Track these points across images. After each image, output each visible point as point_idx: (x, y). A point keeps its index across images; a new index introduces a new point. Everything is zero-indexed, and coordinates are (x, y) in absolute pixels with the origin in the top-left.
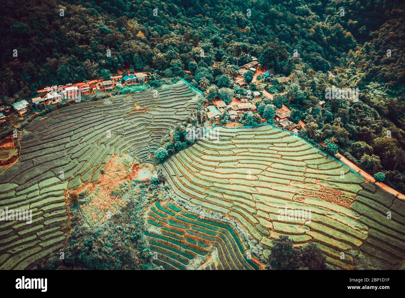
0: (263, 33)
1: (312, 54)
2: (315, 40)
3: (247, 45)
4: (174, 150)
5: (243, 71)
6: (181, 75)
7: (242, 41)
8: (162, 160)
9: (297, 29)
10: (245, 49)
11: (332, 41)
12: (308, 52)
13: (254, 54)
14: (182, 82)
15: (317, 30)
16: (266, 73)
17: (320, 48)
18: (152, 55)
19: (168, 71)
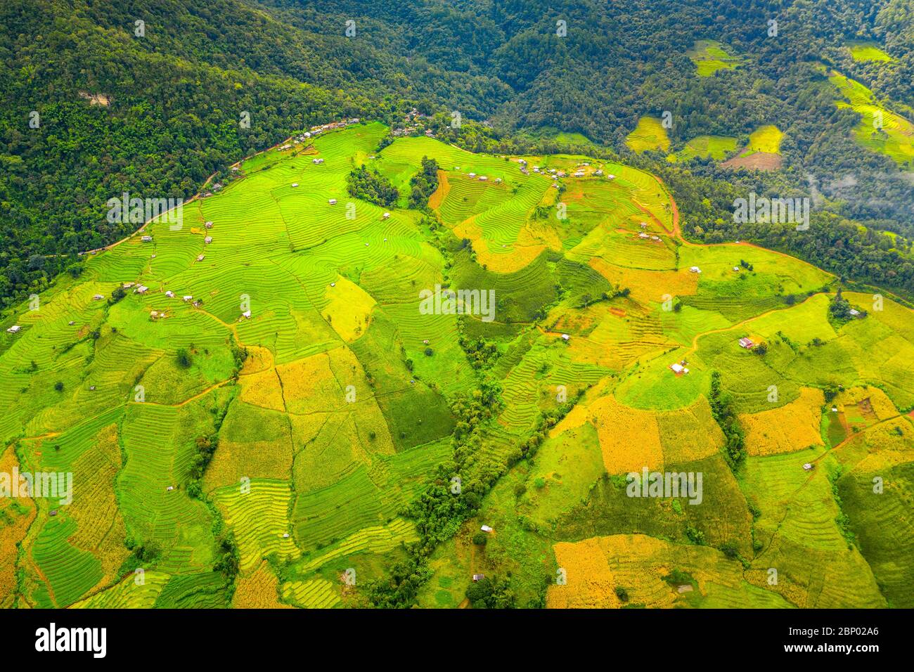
0: (422, 90)
1: (466, 106)
2: (471, 94)
3: (411, 101)
4: (383, 147)
5: (408, 116)
6: (376, 119)
7: (406, 98)
8: (378, 151)
9: (453, 86)
10: (409, 104)
11: (490, 94)
12: (463, 105)
13: (414, 106)
14: (377, 123)
15: (473, 85)
16: (422, 116)
17: (475, 101)
18: (359, 109)
19: (369, 117)
